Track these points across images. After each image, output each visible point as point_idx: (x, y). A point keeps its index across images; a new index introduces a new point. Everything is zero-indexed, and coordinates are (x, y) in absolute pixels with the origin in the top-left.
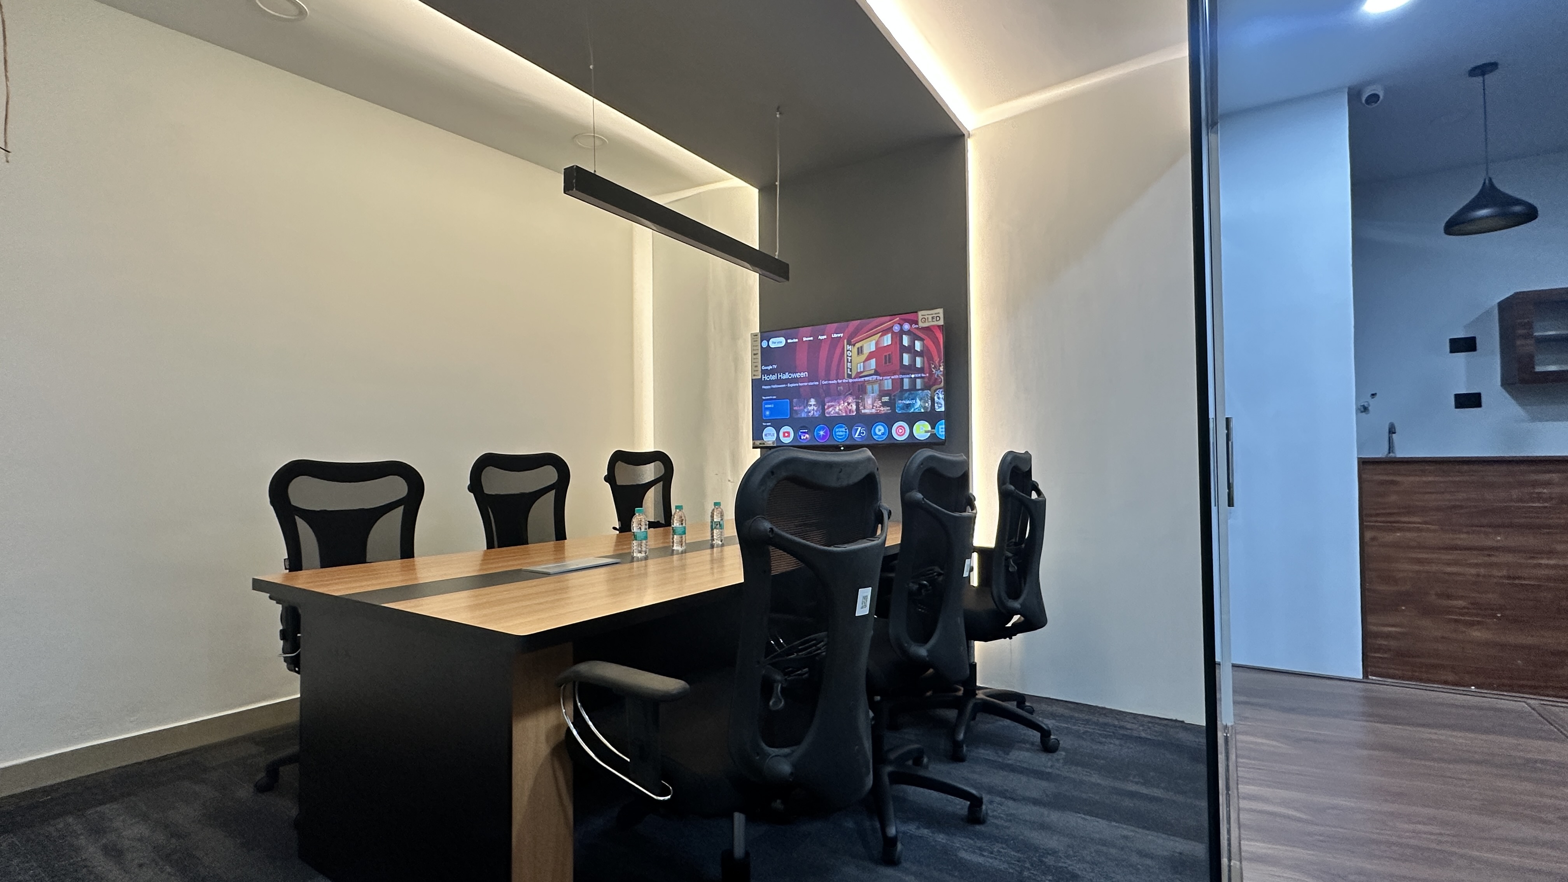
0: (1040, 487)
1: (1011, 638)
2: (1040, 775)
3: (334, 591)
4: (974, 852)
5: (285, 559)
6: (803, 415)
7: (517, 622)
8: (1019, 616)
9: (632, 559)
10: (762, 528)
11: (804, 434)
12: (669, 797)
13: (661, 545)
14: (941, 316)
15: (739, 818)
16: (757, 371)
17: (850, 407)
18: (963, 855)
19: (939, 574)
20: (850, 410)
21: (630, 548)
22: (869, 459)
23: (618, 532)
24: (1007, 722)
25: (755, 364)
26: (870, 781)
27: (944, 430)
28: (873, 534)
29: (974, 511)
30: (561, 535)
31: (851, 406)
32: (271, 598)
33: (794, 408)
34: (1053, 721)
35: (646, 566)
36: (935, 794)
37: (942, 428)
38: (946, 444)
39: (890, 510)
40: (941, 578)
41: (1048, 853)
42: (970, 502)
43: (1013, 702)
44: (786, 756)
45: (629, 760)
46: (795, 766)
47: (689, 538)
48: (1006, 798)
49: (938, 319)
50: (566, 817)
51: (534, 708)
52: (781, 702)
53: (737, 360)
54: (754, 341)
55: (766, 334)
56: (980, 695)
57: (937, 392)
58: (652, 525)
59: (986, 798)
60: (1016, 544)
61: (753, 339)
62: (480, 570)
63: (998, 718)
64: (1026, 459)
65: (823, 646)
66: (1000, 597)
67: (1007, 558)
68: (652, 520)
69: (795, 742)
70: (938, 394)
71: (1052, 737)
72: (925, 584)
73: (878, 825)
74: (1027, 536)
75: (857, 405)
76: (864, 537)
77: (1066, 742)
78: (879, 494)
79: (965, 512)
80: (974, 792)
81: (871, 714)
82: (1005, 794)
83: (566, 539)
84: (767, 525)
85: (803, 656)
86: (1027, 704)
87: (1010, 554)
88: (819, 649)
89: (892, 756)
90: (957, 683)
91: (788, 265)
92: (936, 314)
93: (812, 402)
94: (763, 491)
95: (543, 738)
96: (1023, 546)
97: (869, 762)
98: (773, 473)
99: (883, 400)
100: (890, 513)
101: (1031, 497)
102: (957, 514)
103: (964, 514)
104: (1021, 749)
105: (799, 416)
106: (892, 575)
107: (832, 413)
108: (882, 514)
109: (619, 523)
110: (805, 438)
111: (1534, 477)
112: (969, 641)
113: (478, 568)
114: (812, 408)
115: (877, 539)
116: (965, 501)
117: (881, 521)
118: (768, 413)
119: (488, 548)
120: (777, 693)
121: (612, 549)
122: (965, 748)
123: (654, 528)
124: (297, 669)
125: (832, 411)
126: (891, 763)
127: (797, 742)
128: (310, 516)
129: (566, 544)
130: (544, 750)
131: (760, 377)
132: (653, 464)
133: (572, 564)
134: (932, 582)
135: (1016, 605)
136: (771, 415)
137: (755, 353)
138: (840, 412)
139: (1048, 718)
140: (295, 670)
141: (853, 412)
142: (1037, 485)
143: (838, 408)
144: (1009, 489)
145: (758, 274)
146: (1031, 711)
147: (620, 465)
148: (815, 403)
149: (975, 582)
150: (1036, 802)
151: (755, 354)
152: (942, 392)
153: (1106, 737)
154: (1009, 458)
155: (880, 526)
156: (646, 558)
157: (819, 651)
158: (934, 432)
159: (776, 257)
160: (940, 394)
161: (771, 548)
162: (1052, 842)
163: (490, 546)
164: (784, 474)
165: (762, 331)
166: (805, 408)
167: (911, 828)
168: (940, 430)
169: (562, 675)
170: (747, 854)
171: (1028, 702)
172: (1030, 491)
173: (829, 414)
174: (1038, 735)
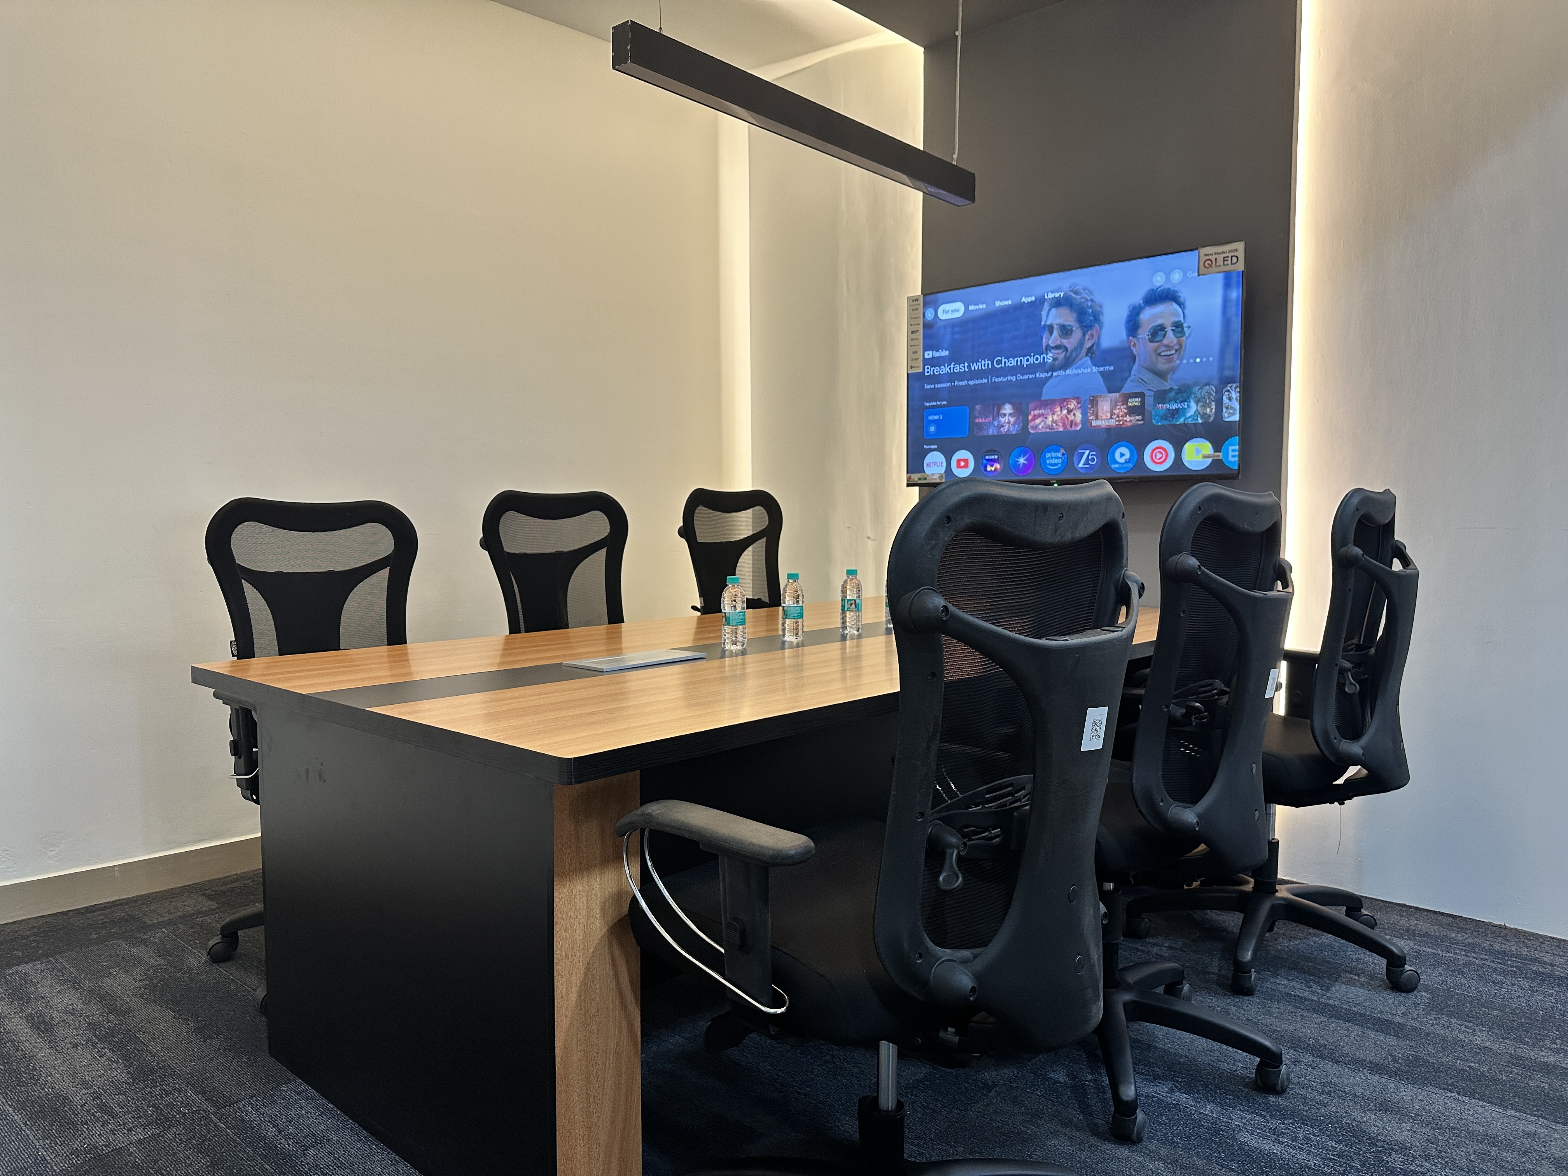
0: (1409, 552)
1: (1342, 804)
2: (1384, 1026)
3: (300, 687)
4: (1265, 1137)
5: (231, 642)
6: (992, 431)
7: (558, 739)
8: (1359, 767)
9: (723, 654)
10: (931, 606)
11: (991, 463)
12: (783, 1009)
13: (764, 634)
14: (1241, 254)
15: (888, 1051)
16: (916, 359)
17: (1071, 417)
18: (1245, 1137)
19: (1222, 693)
20: (1072, 421)
21: (720, 637)
22: (1109, 498)
23: (699, 614)
24: (1328, 938)
25: (914, 349)
26: (1098, 1011)
27: (1237, 453)
28: (1112, 622)
29: (1290, 590)
30: (615, 615)
31: (1074, 414)
32: (216, 695)
33: (977, 421)
34: (1411, 943)
35: (743, 664)
36: (1202, 1043)
37: (1233, 451)
38: (1240, 477)
39: (1142, 584)
40: (1225, 699)
41: (1393, 1149)
42: (1282, 573)
43: (1340, 908)
44: (964, 962)
45: (723, 951)
46: (978, 977)
47: (809, 624)
48: (1322, 1057)
49: (1235, 259)
50: (630, 1026)
51: (584, 868)
52: (958, 879)
53: (884, 344)
54: (913, 310)
55: (931, 297)
56: (1282, 892)
57: (1228, 388)
58: (752, 604)
59: (1287, 1055)
60: (1359, 647)
61: (911, 306)
62: (501, 663)
63: (1311, 930)
64: (1387, 501)
65: (1024, 797)
66: (1326, 733)
67: (1342, 672)
68: (750, 597)
69: (980, 941)
70: (1229, 391)
71: (1407, 967)
72: (1197, 708)
73: (1106, 1080)
74: (1380, 634)
75: (1084, 414)
76: (1097, 626)
77: (1430, 977)
78: (1125, 556)
79: (1272, 590)
80: (1267, 1043)
81: (1103, 909)
82: (1322, 1052)
83: (624, 622)
84: (938, 601)
85: (993, 809)
86: (1364, 912)
87: (1348, 665)
88: (1019, 800)
89: (1132, 978)
90: (1244, 870)
91: (972, 176)
92: (1230, 251)
93: (1008, 409)
94: (933, 548)
95: (597, 910)
96: (1373, 651)
97: (1097, 981)
98: (949, 519)
99: (1130, 404)
100: (1142, 588)
101: (1391, 568)
102: (1258, 594)
103: (1270, 593)
104: (1351, 983)
105: (985, 433)
106: (1142, 691)
107: (1040, 427)
108: (1130, 589)
109: (700, 600)
110: (993, 469)
112: (1268, 804)
113: (498, 660)
114: (1006, 419)
115: (1121, 629)
116: (1271, 572)
117: (1127, 601)
118: (932, 429)
119: (510, 633)
120: (951, 866)
121: (691, 637)
122: (1253, 975)
123: (753, 609)
124: (255, 797)
125: (1040, 424)
126: (1128, 988)
127: (984, 943)
128: (261, 580)
129: (623, 630)
130: (599, 927)
131: (921, 370)
132: (750, 510)
133: (633, 658)
134: (1209, 704)
135: (1356, 748)
136: (938, 430)
137: (914, 330)
138: (1054, 425)
139: (1401, 937)
140: (252, 797)
141: (1076, 425)
142: (1403, 549)
143: (1050, 419)
144: (1354, 552)
145: (921, 193)
146: (1372, 924)
147: (702, 512)
148: (1011, 411)
149: (1280, 707)
150: (1375, 1068)
151: (913, 332)
152: (1236, 388)
153: (1504, 973)
154: (1355, 501)
155: (1124, 609)
156: (743, 653)
157: (1018, 804)
158: (1219, 456)
159: (954, 163)
160: (1233, 392)
161: (944, 638)
162: (1402, 1133)
163: (514, 629)
164: (966, 520)
165: (925, 293)
166: (994, 419)
167: (1162, 1090)
168: (1231, 453)
169: (626, 820)
170: (900, 1105)
171: (1365, 909)
172: (1389, 560)
173: (1035, 430)
174: (1384, 962)
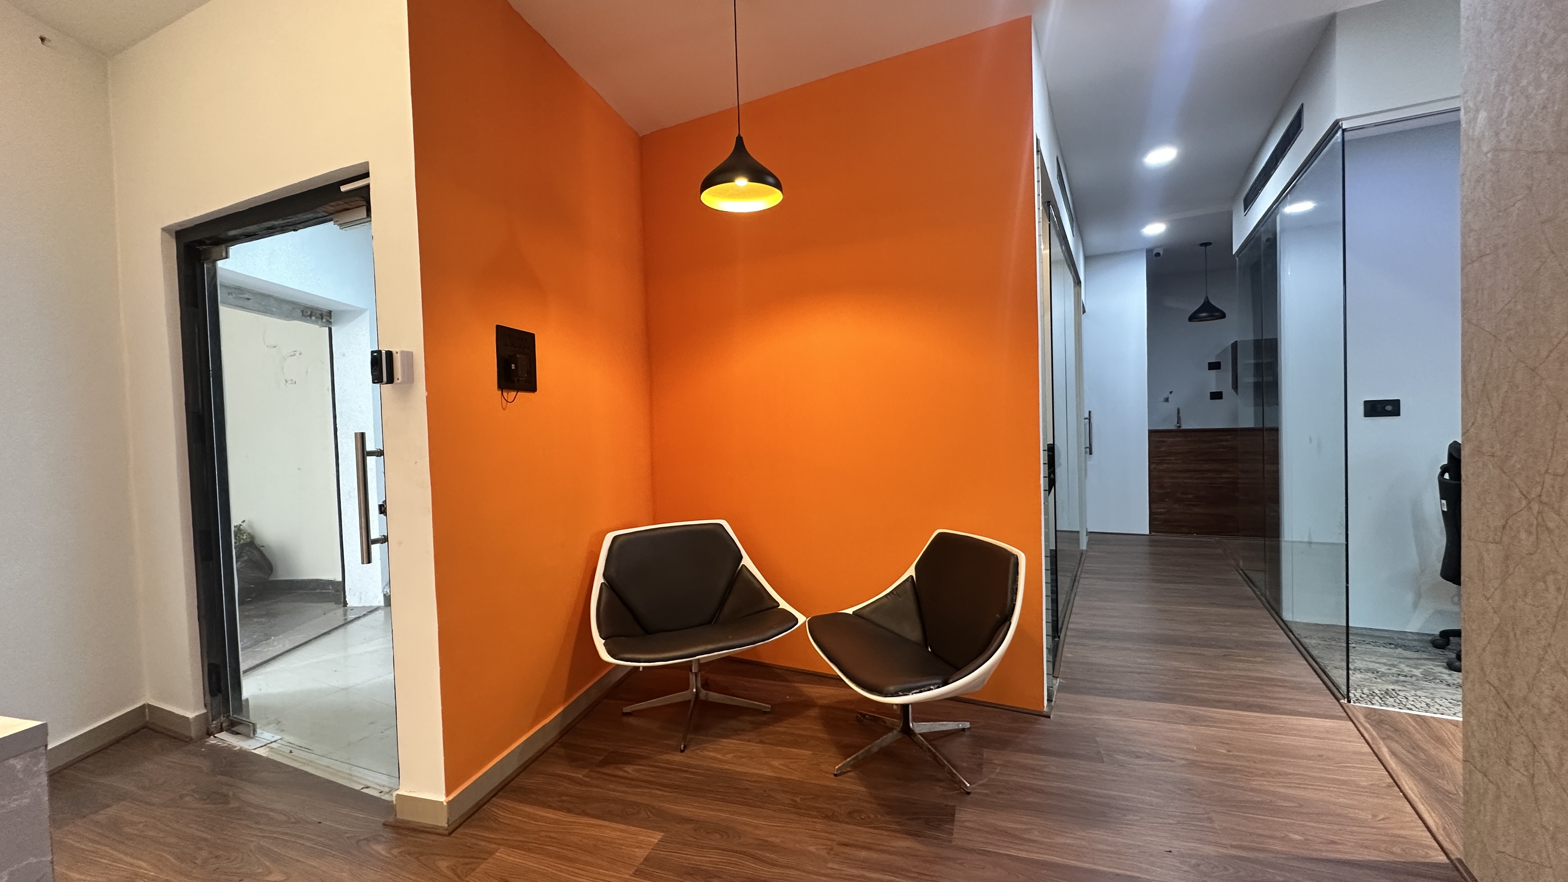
111: (1221, 438)
